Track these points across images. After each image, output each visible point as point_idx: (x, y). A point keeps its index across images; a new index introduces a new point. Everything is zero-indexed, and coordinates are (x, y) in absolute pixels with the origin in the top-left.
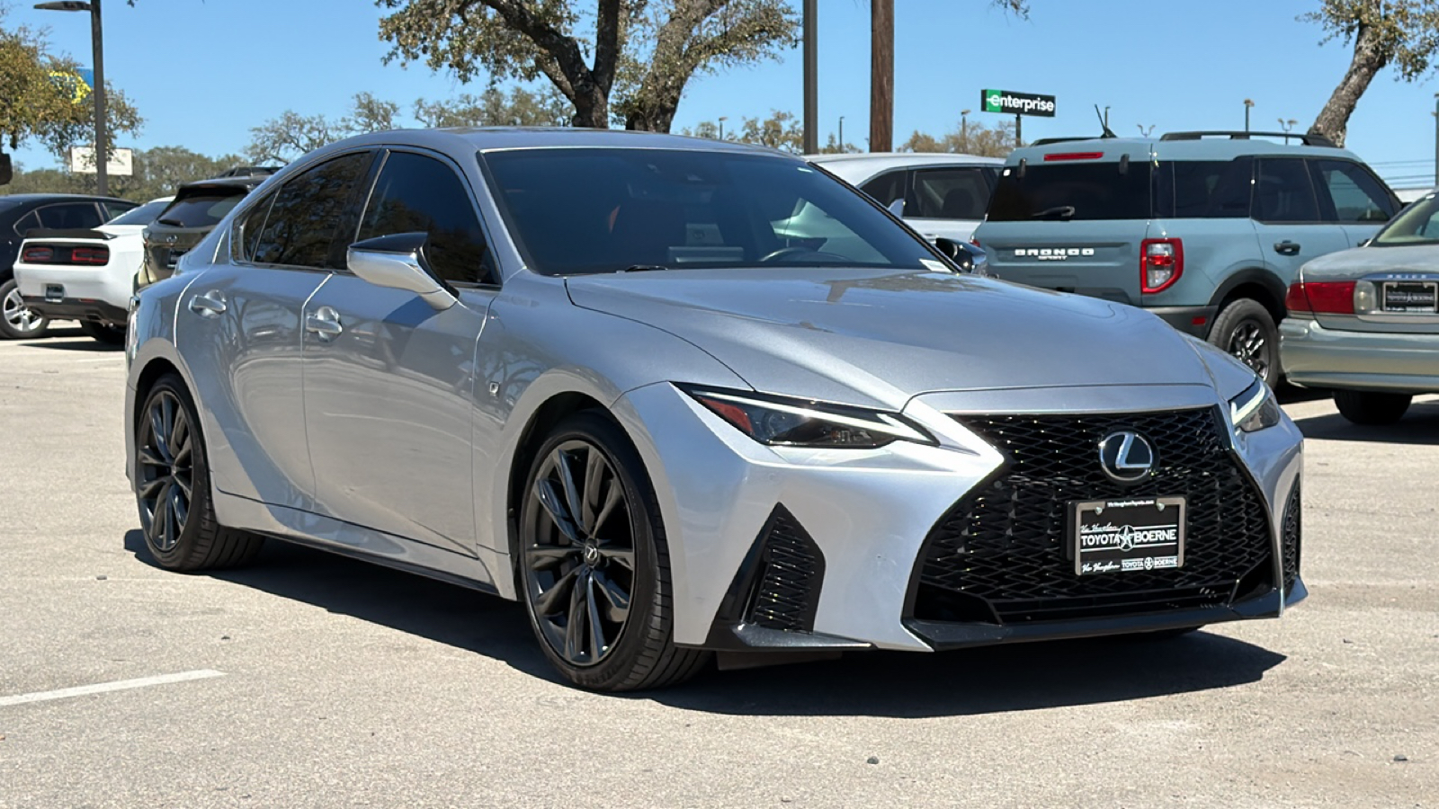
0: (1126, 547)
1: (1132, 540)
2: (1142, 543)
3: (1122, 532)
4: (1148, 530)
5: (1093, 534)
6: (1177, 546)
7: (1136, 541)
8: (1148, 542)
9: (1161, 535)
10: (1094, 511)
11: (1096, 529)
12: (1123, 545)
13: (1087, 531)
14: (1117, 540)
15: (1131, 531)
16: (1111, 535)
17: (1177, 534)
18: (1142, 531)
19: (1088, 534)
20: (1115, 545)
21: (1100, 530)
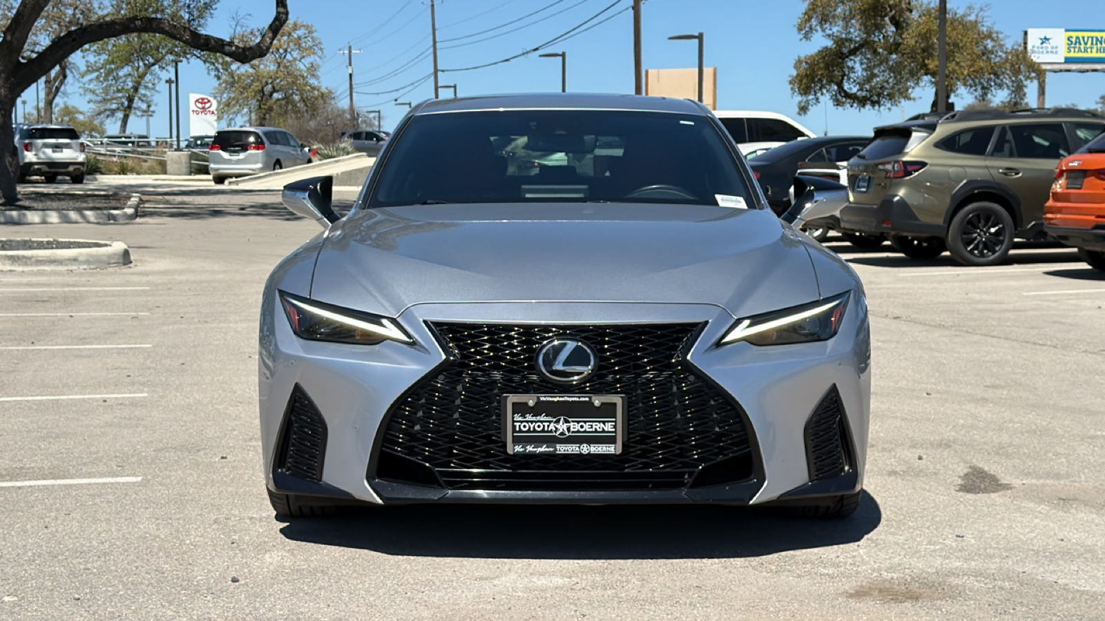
0: (562, 434)
1: (569, 429)
2: (578, 432)
3: (558, 422)
4: (585, 422)
5: (527, 422)
6: (615, 436)
7: (572, 429)
8: (585, 432)
9: (599, 426)
10: (526, 404)
11: (529, 417)
12: (558, 433)
13: (520, 419)
14: (552, 427)
15: (567, 421)
16: (546, 424)
17: (615, 427)
18: (578, 422)
19: (522, 422)
20: (551, 431)
21: (534, 419)
